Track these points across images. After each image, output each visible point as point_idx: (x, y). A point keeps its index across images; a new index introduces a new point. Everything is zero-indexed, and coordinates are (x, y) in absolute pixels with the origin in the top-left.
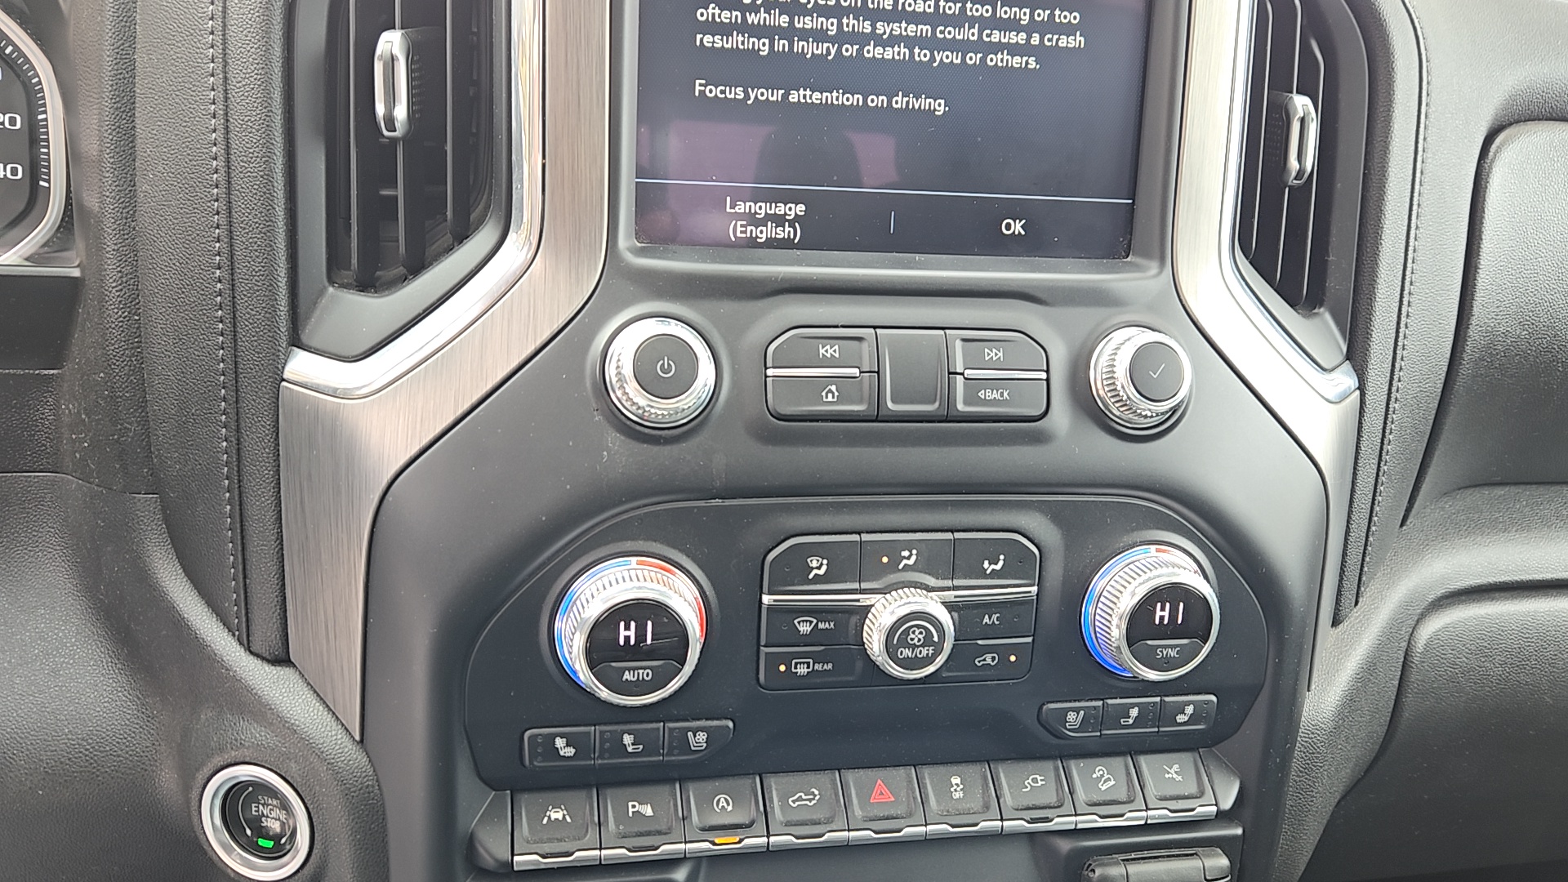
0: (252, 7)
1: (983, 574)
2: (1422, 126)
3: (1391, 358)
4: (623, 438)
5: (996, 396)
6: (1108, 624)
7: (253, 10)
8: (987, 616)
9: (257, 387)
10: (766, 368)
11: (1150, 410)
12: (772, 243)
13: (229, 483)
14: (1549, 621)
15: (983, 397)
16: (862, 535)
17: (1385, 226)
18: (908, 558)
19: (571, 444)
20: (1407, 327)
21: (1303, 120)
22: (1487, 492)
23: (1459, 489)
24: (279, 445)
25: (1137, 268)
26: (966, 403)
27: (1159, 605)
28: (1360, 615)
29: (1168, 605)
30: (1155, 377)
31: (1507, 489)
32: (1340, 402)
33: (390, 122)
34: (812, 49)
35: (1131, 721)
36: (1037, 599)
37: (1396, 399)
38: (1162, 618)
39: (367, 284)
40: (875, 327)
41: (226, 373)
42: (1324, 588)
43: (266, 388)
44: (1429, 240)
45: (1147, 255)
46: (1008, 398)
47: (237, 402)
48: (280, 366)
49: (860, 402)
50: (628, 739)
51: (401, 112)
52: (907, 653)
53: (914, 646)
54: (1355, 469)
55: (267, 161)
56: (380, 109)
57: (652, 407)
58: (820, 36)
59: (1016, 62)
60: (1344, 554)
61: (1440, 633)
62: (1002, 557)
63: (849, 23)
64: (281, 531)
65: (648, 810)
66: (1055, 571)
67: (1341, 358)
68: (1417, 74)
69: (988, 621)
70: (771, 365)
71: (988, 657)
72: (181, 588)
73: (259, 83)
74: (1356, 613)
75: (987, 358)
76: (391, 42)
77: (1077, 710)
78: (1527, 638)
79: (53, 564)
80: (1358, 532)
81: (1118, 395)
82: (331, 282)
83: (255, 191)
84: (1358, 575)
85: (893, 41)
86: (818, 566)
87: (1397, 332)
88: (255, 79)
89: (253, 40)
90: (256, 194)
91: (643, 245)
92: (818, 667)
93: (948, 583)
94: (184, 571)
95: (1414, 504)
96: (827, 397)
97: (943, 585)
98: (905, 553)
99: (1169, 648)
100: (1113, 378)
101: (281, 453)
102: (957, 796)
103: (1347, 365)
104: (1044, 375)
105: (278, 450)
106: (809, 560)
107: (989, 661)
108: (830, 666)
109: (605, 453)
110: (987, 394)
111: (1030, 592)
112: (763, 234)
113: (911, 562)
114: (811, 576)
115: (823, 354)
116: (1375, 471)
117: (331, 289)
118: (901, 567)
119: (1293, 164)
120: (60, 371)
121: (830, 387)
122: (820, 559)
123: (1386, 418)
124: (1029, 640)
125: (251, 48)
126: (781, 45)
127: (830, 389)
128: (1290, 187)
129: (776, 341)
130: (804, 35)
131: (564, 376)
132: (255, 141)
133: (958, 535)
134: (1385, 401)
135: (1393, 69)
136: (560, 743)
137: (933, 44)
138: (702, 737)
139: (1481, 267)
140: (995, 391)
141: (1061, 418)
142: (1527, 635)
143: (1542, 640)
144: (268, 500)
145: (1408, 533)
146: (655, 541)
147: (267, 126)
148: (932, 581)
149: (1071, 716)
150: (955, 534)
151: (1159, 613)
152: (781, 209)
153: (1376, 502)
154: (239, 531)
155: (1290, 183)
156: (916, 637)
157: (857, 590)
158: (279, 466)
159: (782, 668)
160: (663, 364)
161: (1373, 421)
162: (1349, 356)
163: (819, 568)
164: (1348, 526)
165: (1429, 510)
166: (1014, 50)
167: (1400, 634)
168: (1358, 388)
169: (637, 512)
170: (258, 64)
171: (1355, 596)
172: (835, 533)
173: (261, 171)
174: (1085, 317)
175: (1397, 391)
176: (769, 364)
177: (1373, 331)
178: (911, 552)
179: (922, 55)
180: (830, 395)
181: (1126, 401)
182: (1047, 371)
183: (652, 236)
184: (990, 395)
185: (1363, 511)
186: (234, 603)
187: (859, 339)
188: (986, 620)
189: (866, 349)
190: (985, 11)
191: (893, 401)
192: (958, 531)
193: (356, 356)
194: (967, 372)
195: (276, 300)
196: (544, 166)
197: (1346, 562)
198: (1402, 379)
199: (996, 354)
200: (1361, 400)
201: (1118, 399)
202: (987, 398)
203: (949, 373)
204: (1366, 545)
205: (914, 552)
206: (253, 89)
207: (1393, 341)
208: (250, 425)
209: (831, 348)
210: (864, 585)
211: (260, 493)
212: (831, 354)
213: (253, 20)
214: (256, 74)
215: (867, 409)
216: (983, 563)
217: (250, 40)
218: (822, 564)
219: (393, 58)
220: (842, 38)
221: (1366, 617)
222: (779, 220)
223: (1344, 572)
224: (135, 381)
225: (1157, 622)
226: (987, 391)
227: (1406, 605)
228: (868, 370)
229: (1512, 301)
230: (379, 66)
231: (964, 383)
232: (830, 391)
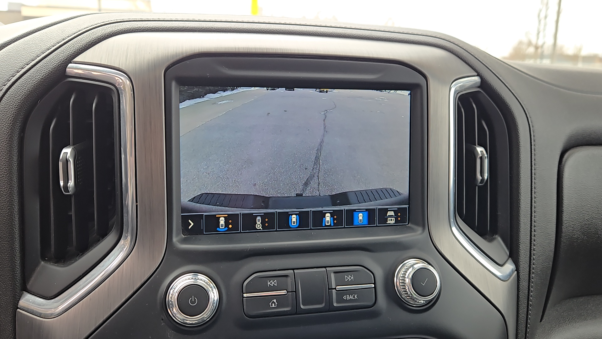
0: (3, 140)
2: (533, 154)
4: (175, 333)
5: (351, 298)
7: (3, 141)
10: (243, 293)
11: (422, 300)
15: (345, 299)
17: (521, 199)
19: (150, 338)
20: (534, 241)
25: (413, 230)
26: (337, 302)
32: (508, 279)
33: (66, 187)
40: (293, 269)
44: (540, 202)
45: (417, 224)
46: (357, 298)
48: (16, 302)
49: (287, 307)
51: (71, 183)
55: (9, 208)
56: (62, 183)
57: (187, 320)
67: (507, 257)
68: (529, 133)
73: (6, 174)
75: (346, 280)
76: (67, 151)
81: (407, 294)
82: (43, 259)
83: (4, 223)
87: (531, 244)
88: (4, 172)
89: (3, 155)
90: (4, 224)
91: (186, 236)
95: (545, 312)
96: (272, 306)
103: (510, 261)
104: (373, 286)
110: (347, 297)
115: (269, 285)
116: (527, 305)
117: (42, 263)
119: (479, 177)
121: (273, 300)
123: (529, 282)
125: (2, 158)
127: (273, 301)
128: (478, 186)
129: (247, 280)
131: (147, 304)
132: (4, 200)
134: (528, 274)
135: (518, 132)
139: (564, 211)
140: (351, 295)
141: (382, 304)
145: (544, 324)
147: (10, 193)
155: (478, 185)
160: (192, 300)
161: (524, 284)
162: (511, 257)
168: (516, 270)
170: (5, 165)
173: (7, 213)
174: (389, 256)
175: (533, 269)
176: (244, 291)
177: (520, 245)
180: (273, 304)
181: (411, 297)
182: (375, 284)
187: (286, 276)
189: (290, 281)
191: (303, 305)
193: (51, 297)
194: (337, 288)
195: (14, 271)
196: (137, 206)
198: (534, 263)
199: (350, 278)
200: (517, 275)
202: (347, 299)
203: (329, 289)
206: (3, 176)
207: (529, 248)
209: (273, 282)
212: (273, 284)
213: (3, 146)
214: (5, 170)
215: (291, 310)
217: (2, 155)
219: (67, 161)
226: (347, 296)
228: (291, 291)
229: (578, 224)
230: (61, 164)
231: (336, 292)
232: (274, 302)
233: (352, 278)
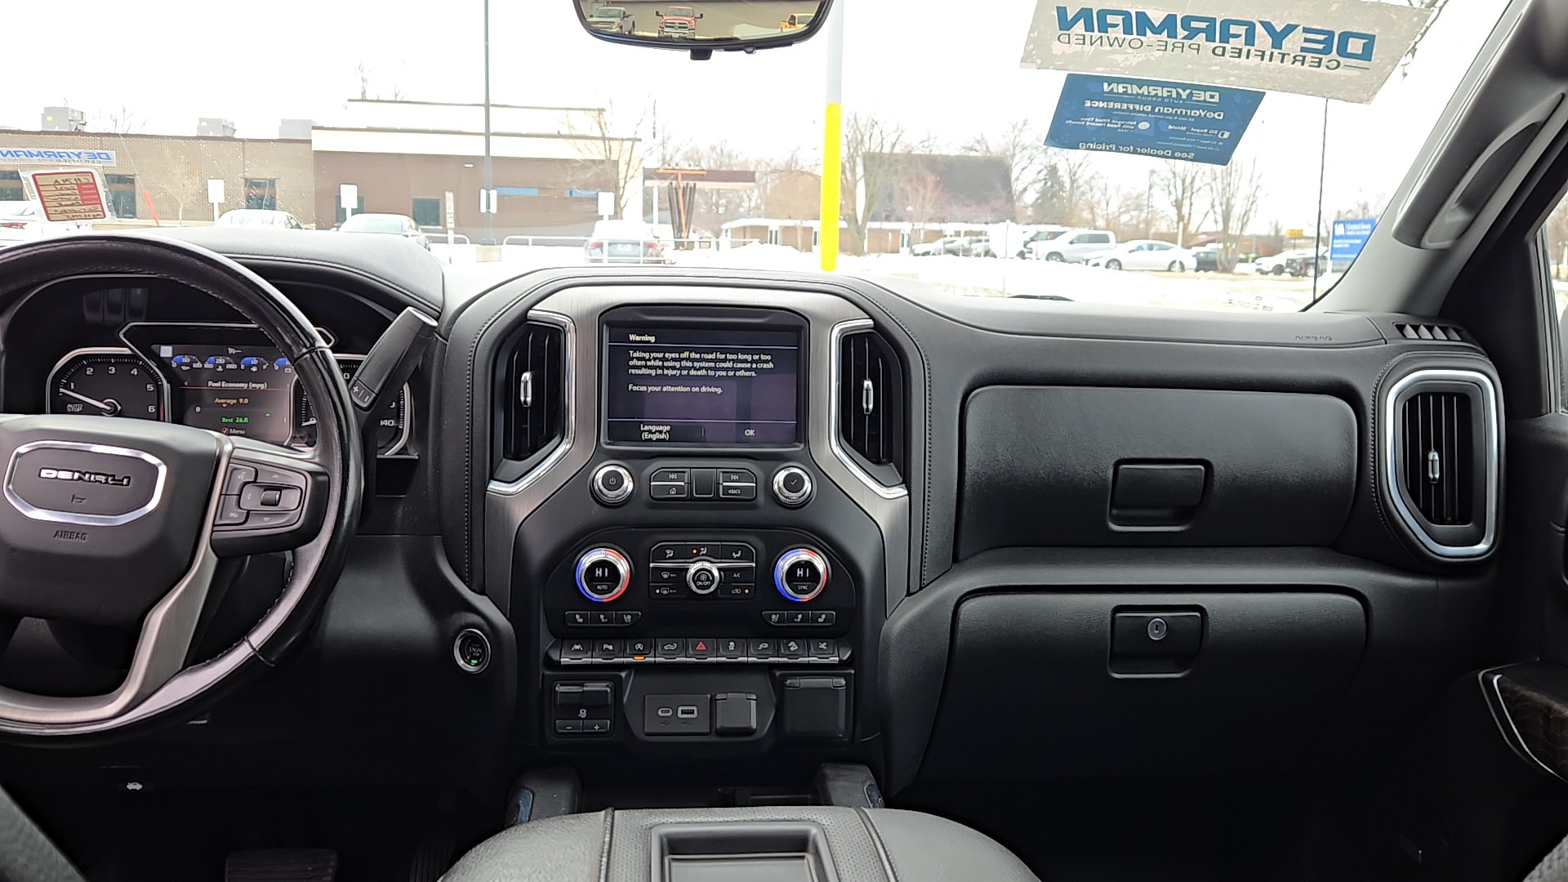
1: (733, 558)
2: (927, 390)
4: (599, 506)
5: (735, 492)
8: (733, 574)
9: (478, 493)
11: (792, 496)
12: (658, 440)
13: (467, 528)
15: (730, 493)
16: (686, 542)
17: (912, 430)
18: (703, 551)
19: (580, 506)
20: (930, 470)
21: (867, 390)
24: (485, 514)
25: (796, 445)
26: (723, 494)
27: (798, 569)
28: (924, 594)
29: (801, 569)
30: (793, 484)
32: (900, 499)
33: (525, 402)
34: (670, 372)
35: (799, 620)
36: (755, 569)
37: (930, 491)
38: (800, 574)
39: (518, 457)
40: (690, 468)
41: (468, 489)
43: (481, 494)
45: (798, 441)
46: (741, 493)
47: (471, 499)
48: (486, 486)
49: (684, 494)
50: (602, 617)
51: (529, 399)
52: (700, 583)
53: (702, 581)
54: (910, 528)
56: (522, 399)
57: (609, 494)
58: (674, 368)
59: (747, 374)
60: (909, 565)
61: (973, 609)
62: (740, 552)
63: (684, 363)
65: (611, 647)
66: (762, 558)
67: (898, 481)
68: (923, 370)
71: (737, 590)
72: (448, 569)
73: (483, 391)
74: (922, 592)
75: (732, 479)
76: (527, 376)
77: (776, 614)
82: (505, 458)
84: (919, 575)
85: (701, 368)
86: (670, 553)
87: (924, 472)
89: (482, 377)
90: (481, 427)
91: (609, 441)
92: (671, 591)
93: (718, 561)
94: (449, 563)
95: (959, 550)
96: (672, 492)
97: (716, 561)
98: (702, 549)
99: (803, 585)
101: (485, 517)
102: (731, 649)
103: (901, 484)
104: (754, 485)
106: (666, 551)
107: (737, 592)
108: (675, 591)
109: (593, 512)
111: (753, 566)
112: (654, 437)
114: (667, 557)
115: (671, 477)
116: (921, 530)
117: (504, 460)
118: (700, 554)
119: (864, 407)
120: (406, 495)
122: (671, 551)
124: (753, 584)
125: (481, 379)
126: (659, 372)
129: (654, 473)
130: (668, 368)
131: (580, 486)
132: (481, 410)
133: (722, 543)
134: (923, 499)
135: (910, 368)
136: (577, 617)
137: (715, 369)
138: (629, 617)
141: (761, 499)
144: (481, 533)
146: (611, 542)
147: (486, 405)
148: (710, 559)
149: (773, 616)
151: (798, 572)
152: (661, 428)
154: (470, 545)
155: (865, 414)
156: (703, 577)
157: (684, 562)
158: (484, 521)
159: (658, 591)
160: (614, 480)
161: (917, 508)
162: (903, 482)
166: (746, 370)
167: (950, 604)
168: (908, 494)
169: (605, 533)
170: (483, 384)
172: (676, 541)
174: (772, 464)
175: (929, 497)
176: (652, 481)
177: (912, 471)
179: (711, 373)
183: (613, 438)
184: (733, 492)
186: (467, 573)
187: (684, 472)
188: (735, 575)
189: (687, 475)
190: (734, 357)
191: (696, 494)
192: (722, 541)
193: (512, 481)
194: (725, 484)
195: (486, 463)
196: (576, 416)
197: (911, 569)
199: (735, 477)
200: (910, 499)
203: (717, 484)
204: (921, 562)
205: (705, 549)
206: (481, 393)
207: (923, 476)
208: (475, 507)
209: (674, 475)
210: (686, 560)
211: (478, 530)
212: (674, 477)
214: (483, 388)
215: (686, 496)
216: (733, 554)
219: (527, 381)
220: (681, 368)
221: (927, 594)
222: (660, 432)
226: (732, 490)
227: (951, 594)
228: (687, 483)
230: (522, 385)
231: (723, 487)
232: (673, 490)
233: (738, 478)
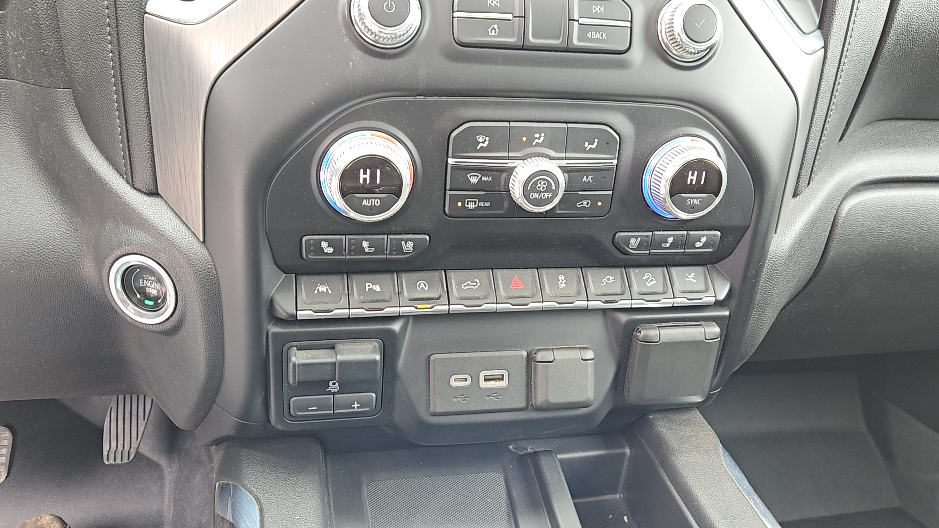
1: (584, 150)
3: (845, 29)
4: (362, 53)
5: (598, 36)
6: (658, 183)
8: (585, 177)
9: (129, 17)
10: (453, 12)
11: (694, 48)
13: (115, 80)
14: (922, 201)
15: (590, 37)
16: (511, 123)
18: (539, 138)
19: (329, 56)
20: (857, 9)
22: (894, 124)
23: (878, 121)
24: (145, 55)
26: (579, 40)
27: (691, 172)
28: (810, 192)
29: (696, 172)
30: (699, 27)
31: (907, 121)
32: (812, 54)
35: (668, 245)
36: (616, 168)
37: (846, 56)
38: (692, 180)
41: (109, 8)
42: (791, 170)
43: (135, 17)
46: (606, 38)
47: (117, 27)
48: (143, 3)
49: (513, 36)
50: (365, 244)
52: (536, 195)
53: (540, 192)
54: (816, 99)
57: (381, 32)
60: (805, 153)
61: (856, 206)
62: (596, 140)
64: (149, 112)
65: (377, 288)
66: (628, 151)
67: (815, 27)
69: (586, 180)
70: (456, 10)
71: (585, 203)
72: (89, 149)
74: (808, 190)
75: (594, 11)
77: (636, 237)
78: (908, 211)
79: (10, 137)
80: (814, 140)
81: (675, 38)
84: (811, 166)
86: (483, 141)
87: (851, 12)
92: (481, 204)
93: (563, 155)
94: (91, 138)
95: (849, 126)
96: (491, 33)
97: (560, 156)
98: (537, 135)
99: (695, 199)
100: (672, 27)
101: (147, 61)
102: (562, 286)
103: (818, 32)
104: (629, 24)
105: (145, 59)
106: (477, 137)
107: (585, 204)
108: (488, 204)
109: (351, 63)
110: (593, 35)
111: (612, 163)
113: (540, 141)
114: (478, 148)
115: (490, 4)
116: (828, 102)
118: (534, 144)
120: (4, 12)
121: (493, 25)
122: (485, 137)
123: (838, 68)
124: (610, 192)
133: (570, 125)
134: (839, 56)
136: (324, 245)
138: (410, 244)
140: (597, 33)
141: (638, 54)
142: (908, 210)
143: (916, 213)
144: (140, 92)
145: (844, 146)
146: (382, 122)
148: (552, 154)
149: (633, 241)
150: (568, 124)
151: (690, 177)
153: (827, 121)
154: (123, 111)
156: (542, 186)
157: (507, 157)
158: (146, 69)
159: (460, 204)
160: (388, 3)
161: (830, 69)
162: (820, 27)
163: (483, 142)
164: (808, 135)
165: (857, 133)
167: (833, 205)
168: (823, 47)
169: (371, 102)
171: (808, 179)
172: (494, 121)
175: (847, 51)
177: (836, 10)
178: (540, 135)
180: (493, 31)
181: (680, 42)
182: (631, 22)
185: (818, 126)
186: (122, 157)
188: (585, 179)
189: (517, 1)
191: (534, 37)
192: (570, 123)
194: (582, 21)
197: (805, 158)
198: (851, 43)
199: (600, 9)
200: (825, 55)
201: (674, 41)
202: (593, 37)
203: (569, 20)
204: (818, 148)
205: (543, 135)
207: (848, 18)
208: (126, 42)
209: (494, 1)
210: (511, 154)
211: (134, 87)
212: (495, 4)
215: (517, 41)
216: (585, 144)
218: (485, 140)
221: (814, 193)
223: (803, 164)
224: (52, 14)
225: (689, 183)
226: (593, 32)
227: (837, 188)
228: (518, 15)
231: (579, 26)
232: (494, 28)
233: (602, 9)
